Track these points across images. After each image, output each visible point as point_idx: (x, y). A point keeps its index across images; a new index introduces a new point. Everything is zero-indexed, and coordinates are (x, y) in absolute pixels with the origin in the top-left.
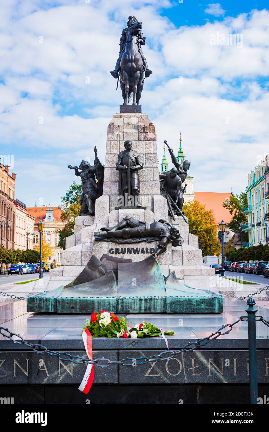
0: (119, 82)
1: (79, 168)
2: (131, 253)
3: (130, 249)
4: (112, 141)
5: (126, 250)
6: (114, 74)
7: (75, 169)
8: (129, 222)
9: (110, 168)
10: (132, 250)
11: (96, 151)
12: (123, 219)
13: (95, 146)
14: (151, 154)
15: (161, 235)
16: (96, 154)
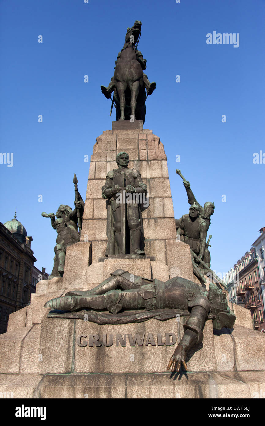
0: (114, 106)
1: (56, 215)
2: (124, 345)
3: (123, 337)
4: (98, 161)
5: (115, 339)
6: (106, 93)
7: (50, 217)
8: (121, 281)
9: (94, 199)
10: (127, 339)
11: (76, 182)
12: (111, 275)
13: (75, 175)
14: (160, 178)
15: (190, 304)
16: (76, 186)
